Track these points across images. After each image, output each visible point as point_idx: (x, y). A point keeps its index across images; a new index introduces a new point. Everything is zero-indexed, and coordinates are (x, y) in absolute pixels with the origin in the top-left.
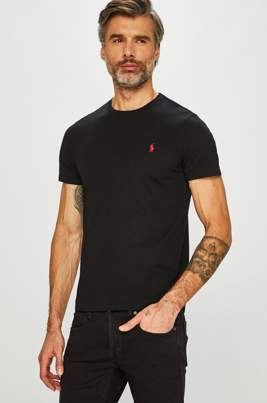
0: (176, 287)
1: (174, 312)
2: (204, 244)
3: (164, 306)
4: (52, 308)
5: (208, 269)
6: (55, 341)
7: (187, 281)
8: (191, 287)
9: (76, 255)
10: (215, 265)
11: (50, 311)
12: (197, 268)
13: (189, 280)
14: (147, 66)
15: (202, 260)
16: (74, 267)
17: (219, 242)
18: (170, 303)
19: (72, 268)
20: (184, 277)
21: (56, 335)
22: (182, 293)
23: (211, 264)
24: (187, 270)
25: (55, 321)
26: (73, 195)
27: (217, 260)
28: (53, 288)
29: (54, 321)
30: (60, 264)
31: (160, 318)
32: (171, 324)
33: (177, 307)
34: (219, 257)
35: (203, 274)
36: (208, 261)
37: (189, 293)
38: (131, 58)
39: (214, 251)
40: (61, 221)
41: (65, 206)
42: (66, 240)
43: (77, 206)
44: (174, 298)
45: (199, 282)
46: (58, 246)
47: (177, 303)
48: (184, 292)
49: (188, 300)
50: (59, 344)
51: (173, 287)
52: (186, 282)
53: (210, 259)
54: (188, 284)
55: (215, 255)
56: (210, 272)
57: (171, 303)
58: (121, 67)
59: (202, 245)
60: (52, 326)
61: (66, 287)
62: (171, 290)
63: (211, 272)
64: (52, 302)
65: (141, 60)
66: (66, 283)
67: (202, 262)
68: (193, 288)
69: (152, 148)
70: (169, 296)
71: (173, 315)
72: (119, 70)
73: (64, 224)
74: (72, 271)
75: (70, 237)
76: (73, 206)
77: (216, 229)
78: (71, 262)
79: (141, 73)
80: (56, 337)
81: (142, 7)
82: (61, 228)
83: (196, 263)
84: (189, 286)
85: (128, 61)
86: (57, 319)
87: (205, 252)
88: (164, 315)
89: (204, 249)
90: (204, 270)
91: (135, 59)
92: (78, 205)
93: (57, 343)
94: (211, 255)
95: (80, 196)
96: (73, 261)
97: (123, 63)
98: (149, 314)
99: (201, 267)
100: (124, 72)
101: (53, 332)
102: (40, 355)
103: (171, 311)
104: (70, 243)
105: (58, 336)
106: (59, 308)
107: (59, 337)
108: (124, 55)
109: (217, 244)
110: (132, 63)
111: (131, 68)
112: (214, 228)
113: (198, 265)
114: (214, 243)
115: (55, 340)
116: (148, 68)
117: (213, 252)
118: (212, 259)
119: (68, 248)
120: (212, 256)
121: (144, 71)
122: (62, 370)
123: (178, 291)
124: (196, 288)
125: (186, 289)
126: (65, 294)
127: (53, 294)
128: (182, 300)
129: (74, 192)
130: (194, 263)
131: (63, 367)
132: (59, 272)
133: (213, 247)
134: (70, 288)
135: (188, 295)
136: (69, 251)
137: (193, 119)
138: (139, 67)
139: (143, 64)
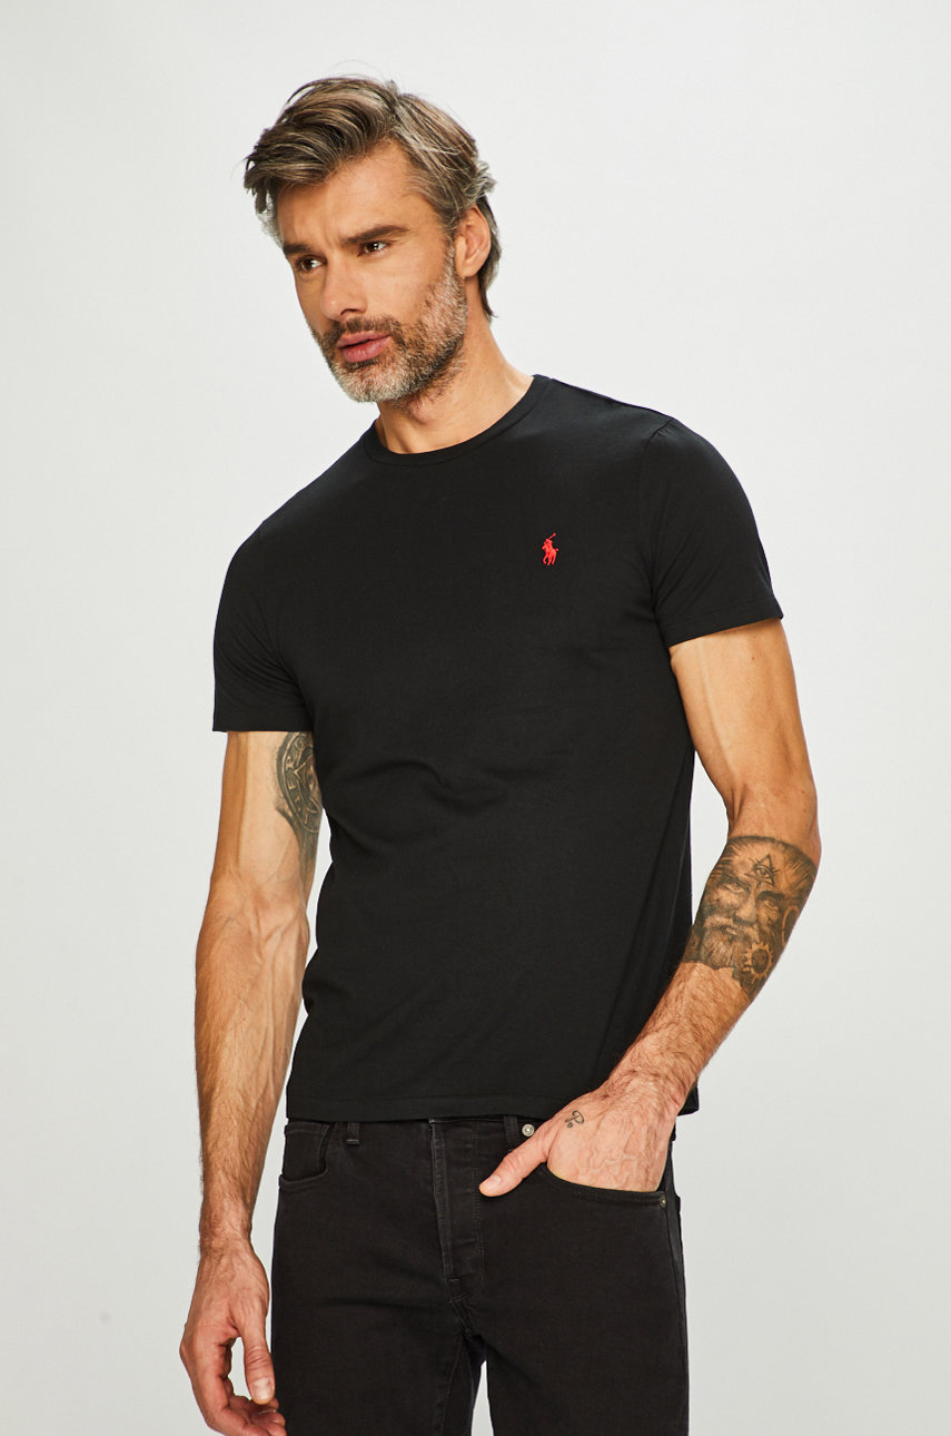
0: (660, 1023)
1: (663, 1110)
2: (735, 863)
3: (628, 1089)
4: (213, 1167)
5: (760, 950)
6: (235, 1280)
7: (695, 997)
8: (711, 1018)
9: (287, 982)
10: (780, 933)
11: (207, 1177)
12: (723, 950)
13: (701, 994)
14: (426, 320)
15: (734, 921)
16: (282, 1023)
17: (784, 852)
18: (647, 1080)
19: (274, 1025)
20: (681, 986)
21: (234, 1260)
22: (683, 1040)
23: (767, 929)
24: (688, 961)
25: (226, 1209)
26: (272, 769)
27: (786, 915)
28: (213, 1098)
29: (222, 1209)
30: (231, 1012)
31: (619, 1133)
32: (657, 1155)
33: (673, 1089)
34: (790, 904)
35: (746, 966)
36: (757, 921)
37: (706, 1038)
38: (351, 316)
39: (773, 884)
40: (231, 866)
41: (242, 812)
42: (250, 933)
43: (287, 807)
44: (658, 1060)
45: (734, 997)
46: (221, 952)
47: (671, 1076)
48: (689, 1035)
49: (705, 1062)
50: (249, 1289)
51: (650, 1025)
52: (692, 1000)
53: (764, 914)
54: (700, 1007)
55: (775, 897)
56: (767, 958)
57: (651, 1078)
59: (729, 867)
60: (218, 1230)
61: (257, 1091)
62: (642, 1034)
63: (771, 957)
64: (210, 1146)
66: (257, 1080)
67: (736, 926)
68: (719, 1018)
69: (550, 551)
70: (639, 1056)
71: (659, 1121)
73: (240, 876)
74: (275, 1036)
75: (261, 921)
76: (272, 807)
77: (770, 809)
78: (270, 1005)
79: (403, 357)
80: (235, 1265)
82: (231, 894)
83: (718, 934)
84: (704, 1014)
86: (232, 1204)
87: (741, 890)
88: (631, 1122)
89: (738, 883)
90: (747, 955)
91: (365, 315)
92: (289, 804)
93: (244, 1288)
94: (764, 899)
95: (296, 772)
96: (279, 1002)
98: (579, 1119)
99: (734, 944)
101: (222, 1249)
102: (184, 1341)
103: (654, 1104)
104: (262, 943)
105: (244, 1263)
106: (238, 1161)
107: (246, 1266)
109: (779, 860)
112: (762, 805)
113: (725, 937)
114: (769, 857)
115: (233, 1277)
116: (429, 326)
117: (770, 889)
118: (767, 913)
119: (258, 959)
120: (766, 902)
121: (414, 344)
122: (269, 1383)
123: (667, 1034)
124: (726, 1018)
125: (694, 1025)
126: (256, 1115)
127: (214, 1119)
128: (684, 1063)
129: (276, 757)
130: (708, 933)
131: (270, 1372)
132: (229, 1039)
133: (766, 872)
134: (272, 1096)
135: (704, 1047)
136: (261, 967)
137: (669, 435)
138: (389, 339)
139: (398, 324)
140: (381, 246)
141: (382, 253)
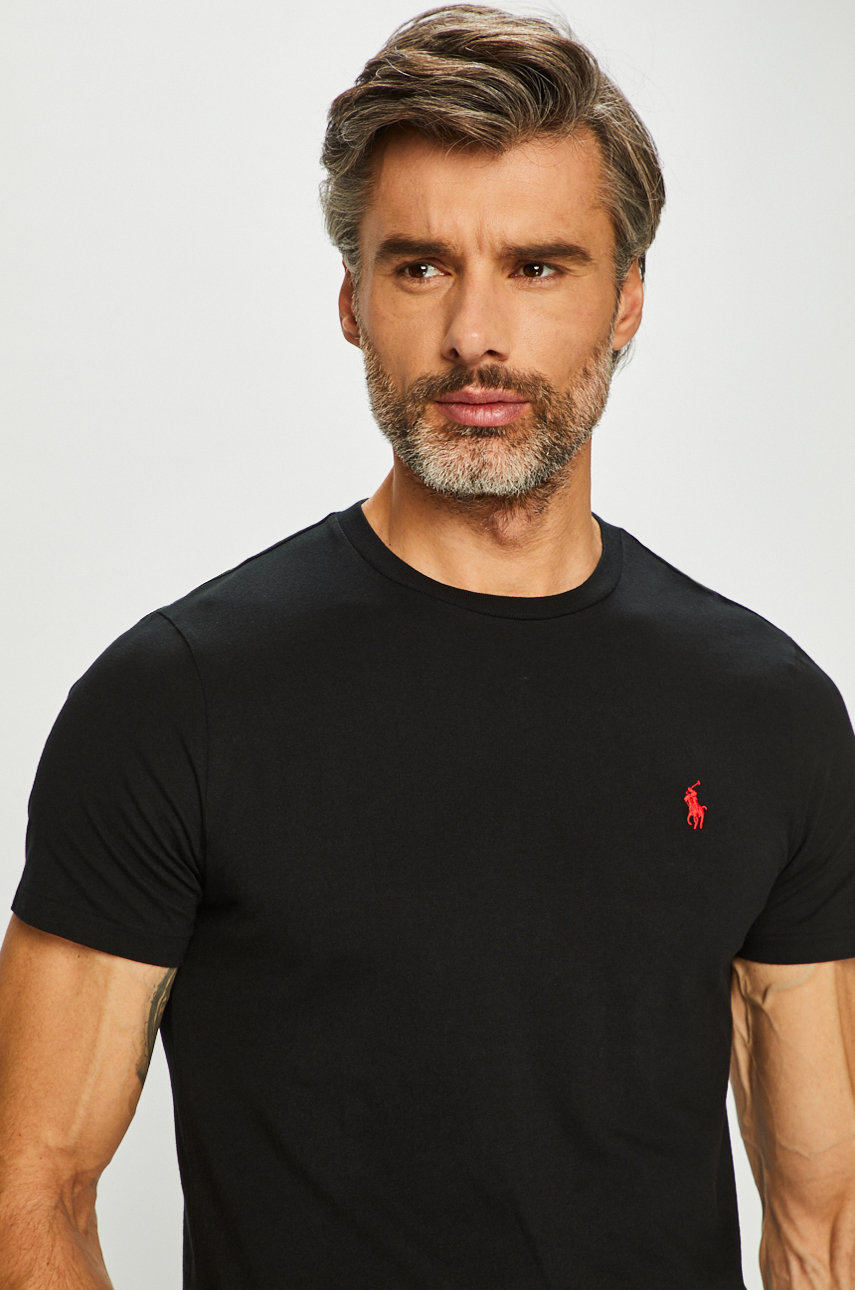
14: (577, 396)
26: (145, 1017)
38: (488, 361)
58: (440, 403)
65: (540, 369)
69: (694, 806)
72: (427, 421)
76: (133, 1071)
79: (539, 439)
81: (543, 96)
85: (469, 381)
91: (507, 365)
97: (444, 390)
100: (453, 431)
108: (447, 347)
110: (492, 390)
111: (488, 414)
116: (579, 406)
121: (557, 425)
129: (152, 999)
138: (527, 406)
139: (548, 389)
140: (546, 272)
141: (546, 284)
